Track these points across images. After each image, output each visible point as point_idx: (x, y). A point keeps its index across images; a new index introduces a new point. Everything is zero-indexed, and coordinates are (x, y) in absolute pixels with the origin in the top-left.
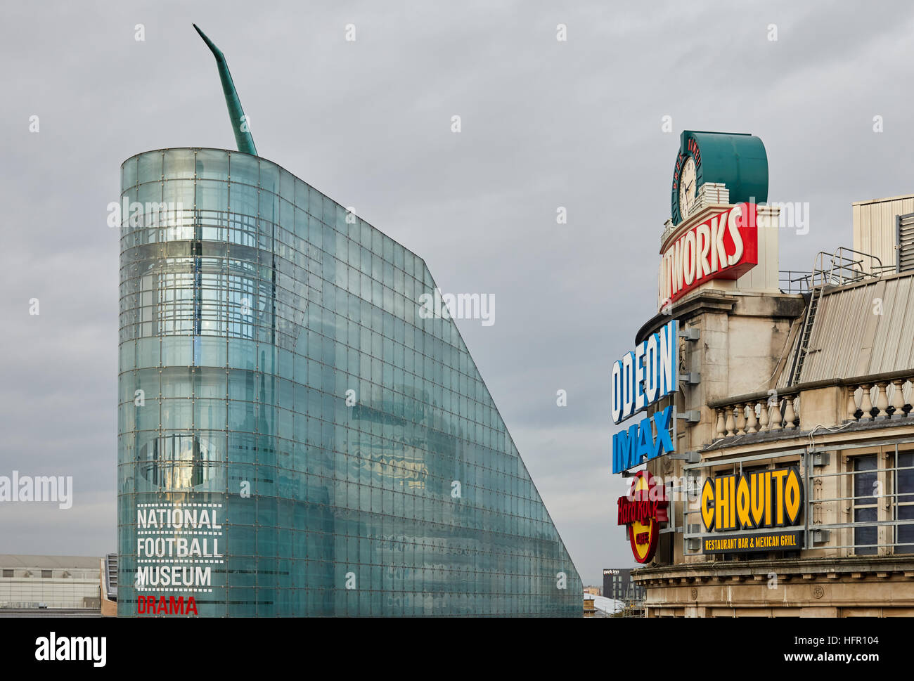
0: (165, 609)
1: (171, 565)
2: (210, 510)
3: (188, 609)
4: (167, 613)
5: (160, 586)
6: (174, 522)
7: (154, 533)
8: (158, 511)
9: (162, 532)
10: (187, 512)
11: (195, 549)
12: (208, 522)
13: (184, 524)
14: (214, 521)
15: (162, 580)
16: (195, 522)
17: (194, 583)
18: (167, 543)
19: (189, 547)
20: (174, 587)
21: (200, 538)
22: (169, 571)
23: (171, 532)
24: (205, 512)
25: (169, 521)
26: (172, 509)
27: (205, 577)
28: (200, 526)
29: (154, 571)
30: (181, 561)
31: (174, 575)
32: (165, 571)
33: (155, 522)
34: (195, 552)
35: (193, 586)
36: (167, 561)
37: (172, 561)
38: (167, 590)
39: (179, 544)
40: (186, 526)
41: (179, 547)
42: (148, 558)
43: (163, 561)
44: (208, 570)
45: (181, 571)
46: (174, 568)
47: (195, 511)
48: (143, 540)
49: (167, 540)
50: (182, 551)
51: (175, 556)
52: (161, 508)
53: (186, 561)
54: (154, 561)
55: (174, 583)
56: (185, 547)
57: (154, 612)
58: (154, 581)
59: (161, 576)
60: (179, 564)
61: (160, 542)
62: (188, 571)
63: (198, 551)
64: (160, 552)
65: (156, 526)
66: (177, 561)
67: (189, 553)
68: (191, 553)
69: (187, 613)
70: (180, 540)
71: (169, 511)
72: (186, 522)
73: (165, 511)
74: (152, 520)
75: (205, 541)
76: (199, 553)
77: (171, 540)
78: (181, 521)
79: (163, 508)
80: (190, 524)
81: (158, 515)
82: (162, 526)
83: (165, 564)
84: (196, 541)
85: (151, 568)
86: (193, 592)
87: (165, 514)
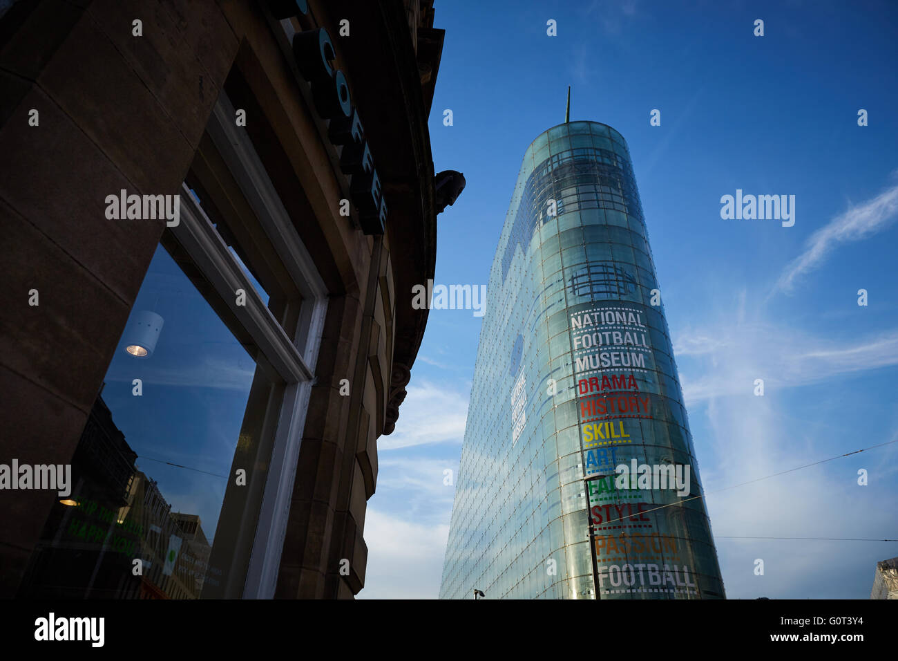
0: (609, 386)
1: (609, 352)
2: (635, 314)
3: (630, 385)
4: (610, 388)
5: (601, 368)
6: (607, 319)
7: (590, 330)
8: (592, 314)
9: (598, 329)
10: (617, 313)
11: (628, 339)
12: (634, 321)
13: (616, 321)
14: (639, 322)
15: (603, 363)
16: (625, 320)
17: (632, 364)
18: (604, 337)
19: (623, 337)
20: (615, 367)
21: (632, 333)
22: (608, 356)
23: (606, 328)
24: (631, 315)
25: (603, 320)
26: (605, 312)
27: (639, 361)
28: (629, 324)
29: (594, 357)
30: (618, 348)
31: (613, 359)
32: (605, 356)
33: (590, 322)
34: (629, 341)
35: (631, 367)
36: (605, 349)
37: (610, 348)
38: (608, 370)
39: (614, 335)
40: (618, 323)
41: (615, 338)
42: (586, 350)
43: (601, 349)
44: (641, 356)
45: (619, 355)
46: (612, 354)
47: (624, 313)
48: (580, 337)
49: (603, 333)
50: (618, 341)
51: (612, 344)
52: (594, 312)
53: (623, 348)
54: (593, 350)
55: (614, 365)
56: (620, 337)
57: (598, 389)
58: (595, 365)
59: (601, 361)
60: (616, 350)
61: (597, 336)
62: (625, 355)
63: (631, 341)
64: (598, 343)
65: (592, 325)
66: (614, 348)
67: (623, 341)
68: (625, 342)
69: (629, 388)
70: (614, 333)
71: (602, 313)
72: (618, 320)
73: (598, 313)
74: (587, 321)
75: (635, 334)
76: (632, 343)
77: (607, 334)
78: (614, 319)
79: (597, 311)
80: (620, 321)
81: (592, 318)
82: (597, 324)
83: (604, 351)
84: (628, 333)
85: (591, 356)
86: (632, 372)
87: (599, 317)
